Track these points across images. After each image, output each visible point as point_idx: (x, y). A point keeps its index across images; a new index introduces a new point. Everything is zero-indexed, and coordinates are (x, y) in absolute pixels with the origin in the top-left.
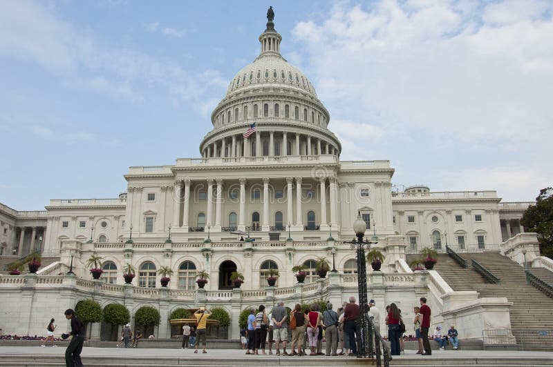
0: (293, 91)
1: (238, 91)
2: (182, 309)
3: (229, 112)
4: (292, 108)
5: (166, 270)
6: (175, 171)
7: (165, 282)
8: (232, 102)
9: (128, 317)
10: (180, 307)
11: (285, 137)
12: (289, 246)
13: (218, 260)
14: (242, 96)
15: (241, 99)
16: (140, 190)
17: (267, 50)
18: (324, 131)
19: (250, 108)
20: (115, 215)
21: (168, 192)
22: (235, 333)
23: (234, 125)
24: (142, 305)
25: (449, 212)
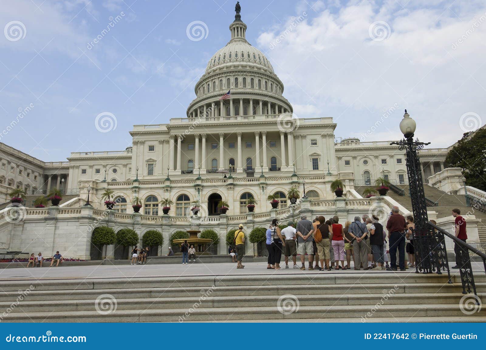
0: (257, 68)
1: (215, 68)
2: (181, 232)
3: (209, 84)
4: (256, 81)
5: (167, 200)
6: (170, 128)
7: (166, 211)
8: (211, 77)
9: (137, 240)
10: (179, 230)
11: (251, 103)
12: (262, 181)
13: (207, 193)
14: (218, 72)
15: (217, 75)
16: (143, 143)
17: (236, 37)
18: (280, 98)
19: (224, 81)
20: (123, 163)
21: (165, 144)
22: (223, 250)
23: (212, 94)
24: (148, 230)
25: (376, 157)
